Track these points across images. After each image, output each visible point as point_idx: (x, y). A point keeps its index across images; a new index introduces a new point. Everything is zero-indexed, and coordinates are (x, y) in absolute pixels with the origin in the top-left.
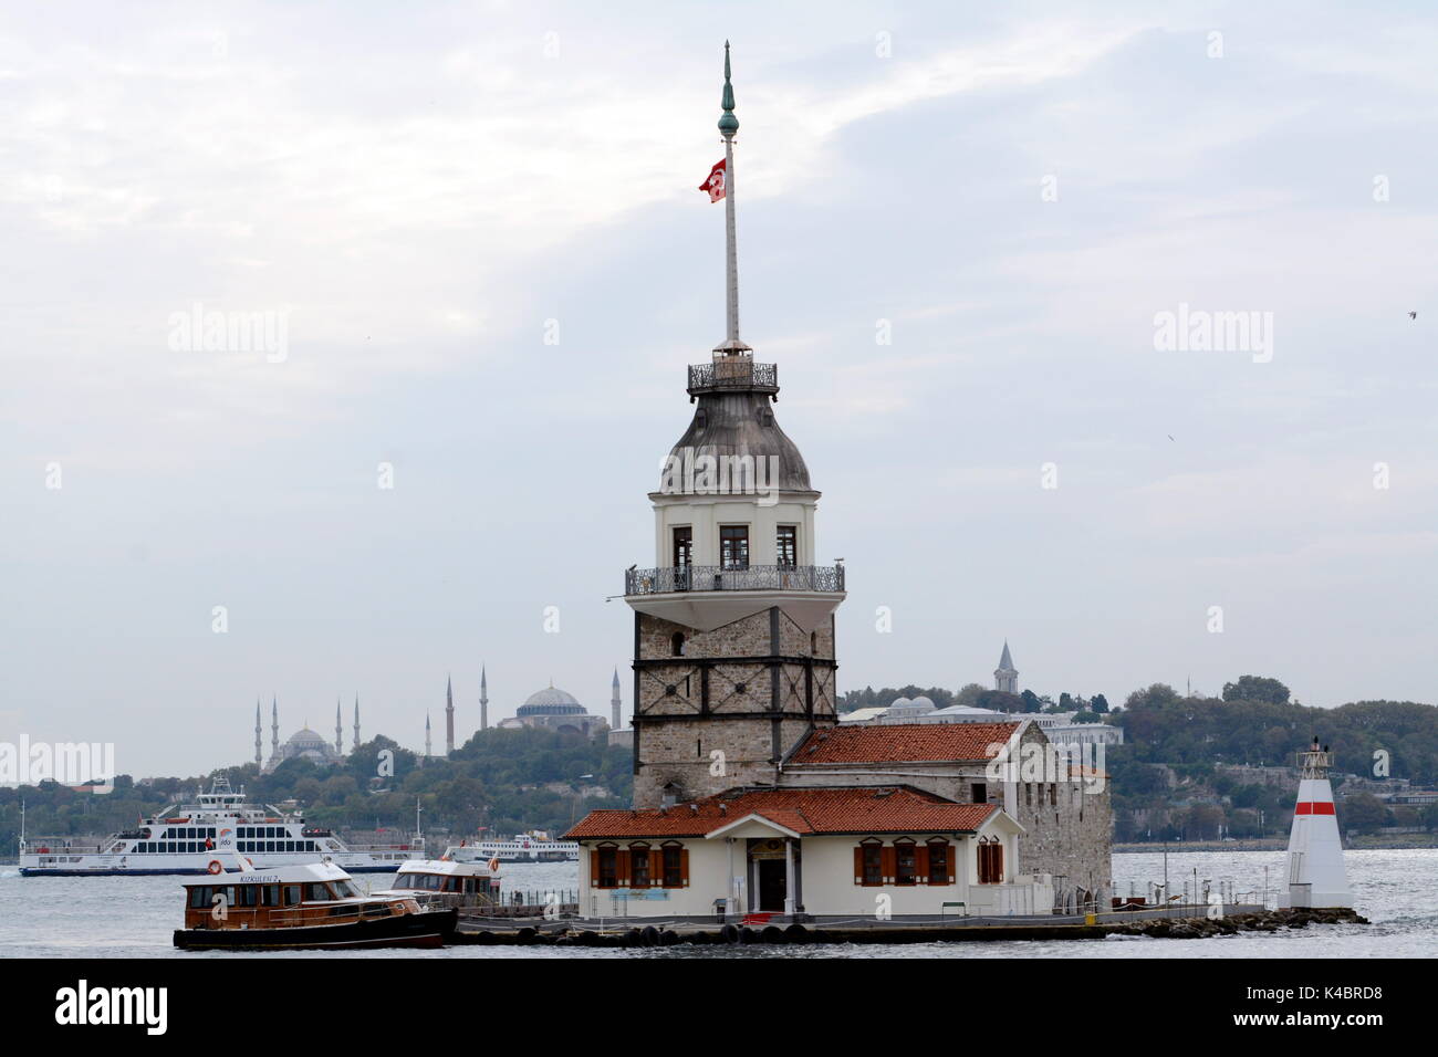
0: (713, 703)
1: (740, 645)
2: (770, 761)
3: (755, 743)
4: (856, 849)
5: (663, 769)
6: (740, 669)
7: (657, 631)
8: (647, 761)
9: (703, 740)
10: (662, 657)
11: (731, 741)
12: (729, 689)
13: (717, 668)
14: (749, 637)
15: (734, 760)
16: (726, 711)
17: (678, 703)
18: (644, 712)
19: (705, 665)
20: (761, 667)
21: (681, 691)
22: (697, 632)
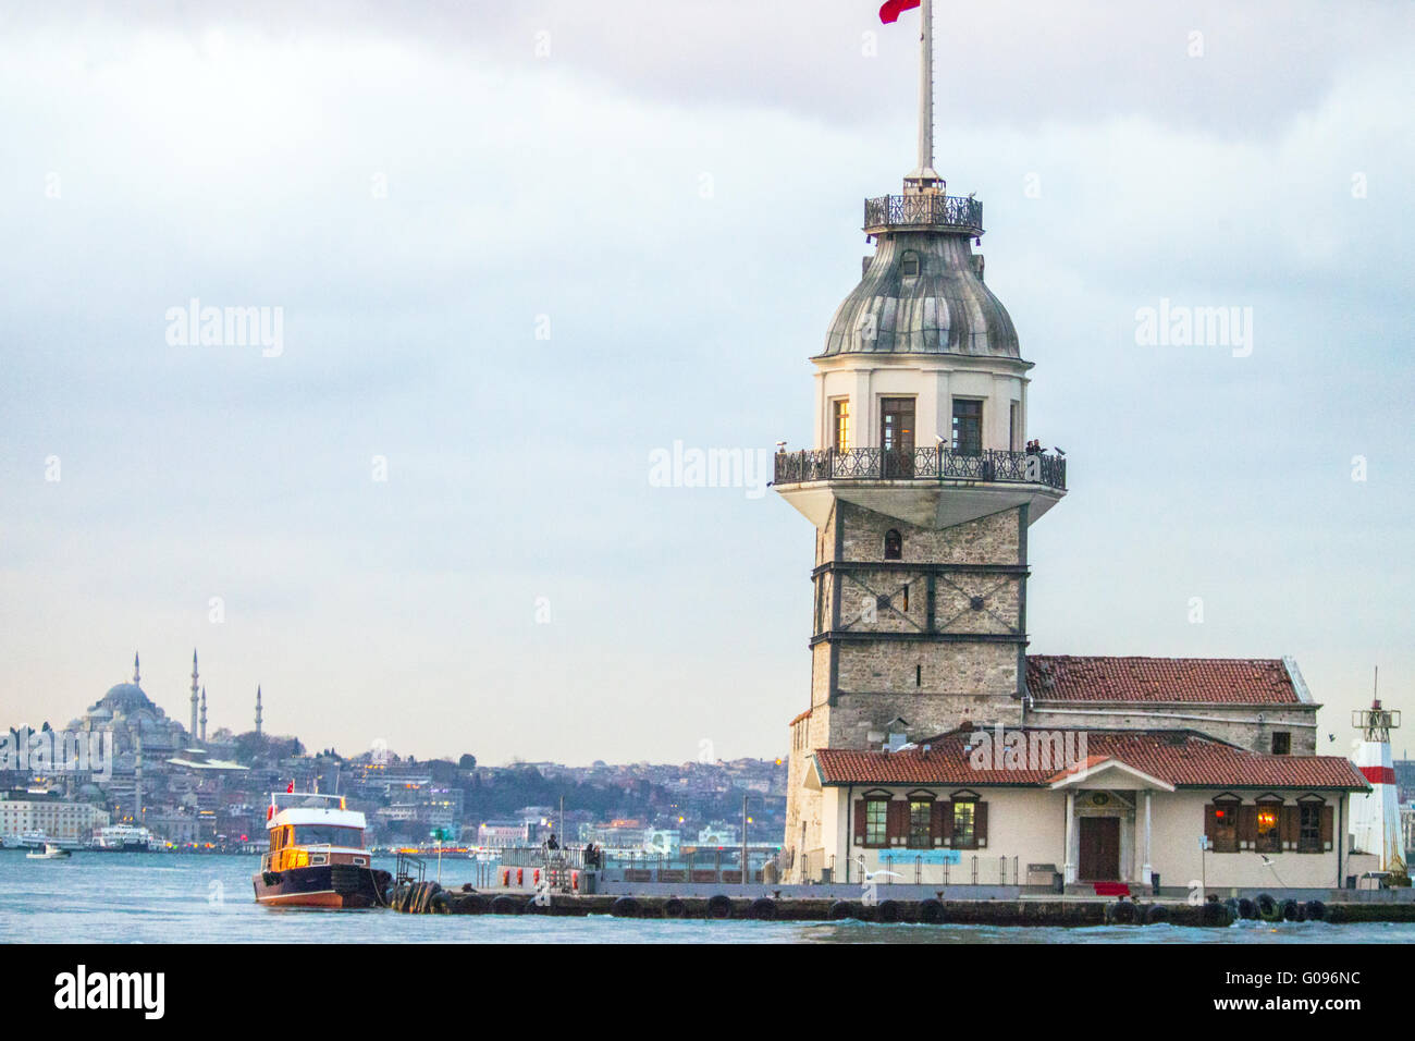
0: (939, 621)
1: (977, 549)
2: (1013, 696)
3: (994, 672)
4: (1207, 806)
5: (869, 700)
6: (977, 580)
7: (867, 527)
8: (847, 689)
9: (923, 664)
10: (871, 559)
11: (962, 669)
12: (961, 604)
13: (947, 577)
14: (989, 540)
15: (965, 692)
16: (957, 631)
17: (893, 618)
18: (846, 627)
19: (933, 572)
20: (1006, 577)
21: (898, 603)
22: (920, 530)
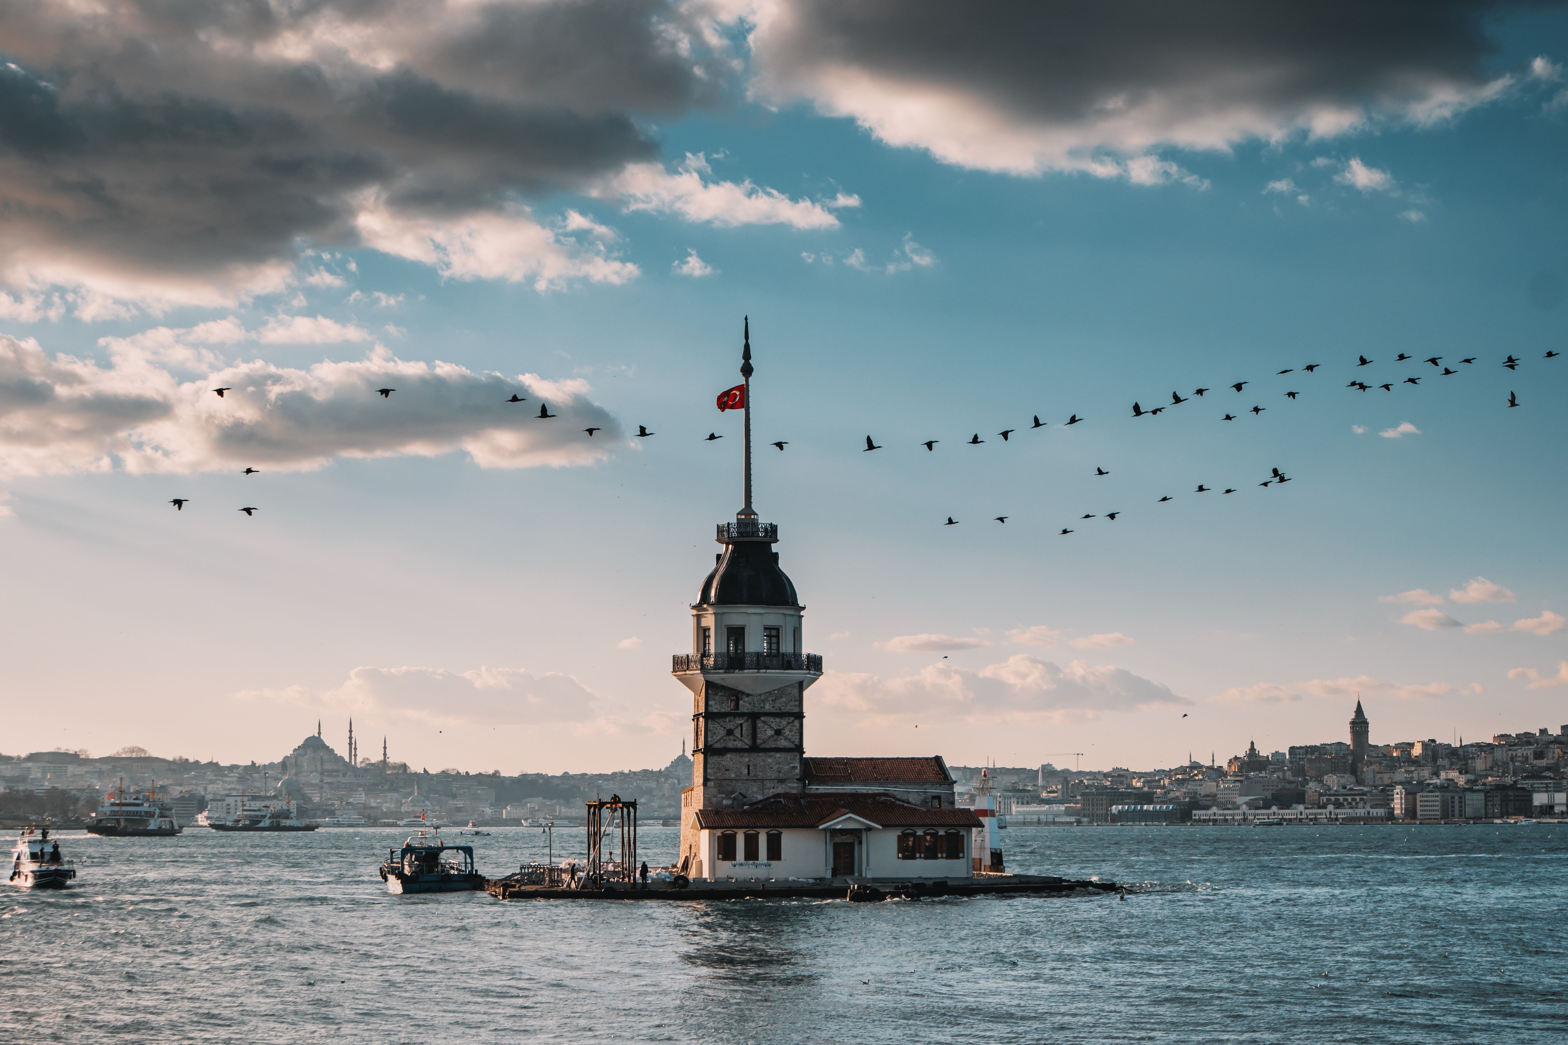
0: (759, 742)
1: (777, 705)
2: (797, 779)
3: (786, 767)
4: (898, 836)
5: (723, 784)
6: (778, 720)
7: (721, 694)
8: (712, 777)
9: (751, 764)
10: (723, 710)
11: (771, 766)
12: (770, 733)
13: (762, 718)
14: (784, 699)
15: (773, 778)
16: (768, 747)
17: (735, 740)
18: (711, 746)
19: (754, 717)
20: (792, 719)
21: (737, 733)
22: (748, 695)
